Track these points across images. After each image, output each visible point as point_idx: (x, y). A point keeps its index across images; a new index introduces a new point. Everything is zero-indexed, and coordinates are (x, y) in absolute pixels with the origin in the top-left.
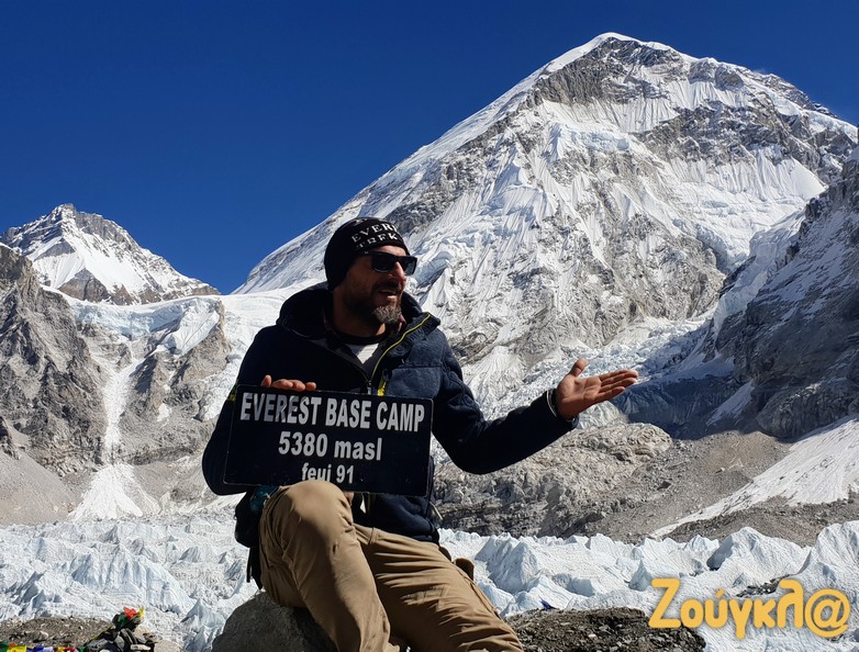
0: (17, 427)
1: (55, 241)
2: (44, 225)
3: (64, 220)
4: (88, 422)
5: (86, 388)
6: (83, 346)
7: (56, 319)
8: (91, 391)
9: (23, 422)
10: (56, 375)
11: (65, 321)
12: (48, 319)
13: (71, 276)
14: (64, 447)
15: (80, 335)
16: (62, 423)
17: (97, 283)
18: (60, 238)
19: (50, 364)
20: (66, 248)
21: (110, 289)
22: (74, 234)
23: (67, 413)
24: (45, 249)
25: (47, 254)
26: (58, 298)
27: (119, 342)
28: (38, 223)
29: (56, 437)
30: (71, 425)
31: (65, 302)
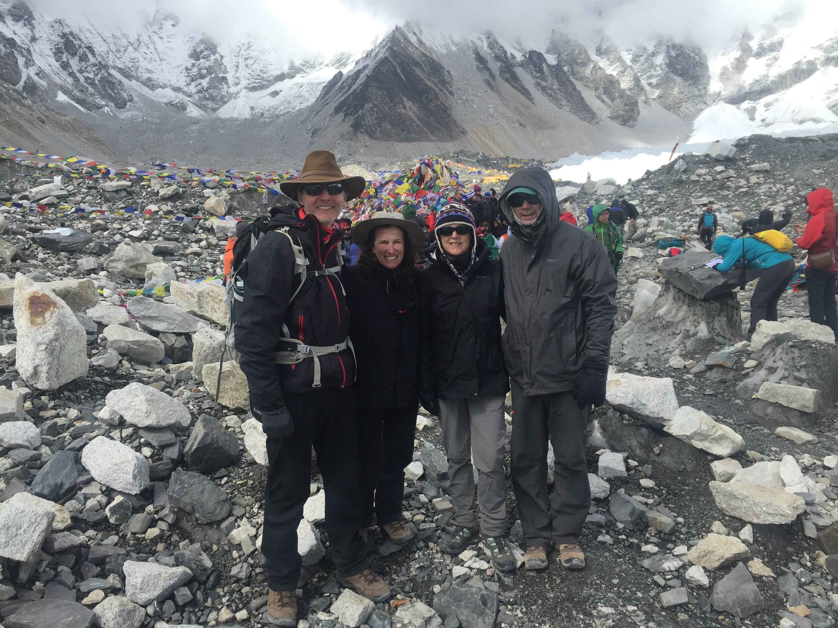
0: (650, 84)
4: (697, 77)
8: (699, 54)
9: (654, 81)
14: (681, 96)
16: (679, 80)
23: (683, 73)
30: (685, 80)
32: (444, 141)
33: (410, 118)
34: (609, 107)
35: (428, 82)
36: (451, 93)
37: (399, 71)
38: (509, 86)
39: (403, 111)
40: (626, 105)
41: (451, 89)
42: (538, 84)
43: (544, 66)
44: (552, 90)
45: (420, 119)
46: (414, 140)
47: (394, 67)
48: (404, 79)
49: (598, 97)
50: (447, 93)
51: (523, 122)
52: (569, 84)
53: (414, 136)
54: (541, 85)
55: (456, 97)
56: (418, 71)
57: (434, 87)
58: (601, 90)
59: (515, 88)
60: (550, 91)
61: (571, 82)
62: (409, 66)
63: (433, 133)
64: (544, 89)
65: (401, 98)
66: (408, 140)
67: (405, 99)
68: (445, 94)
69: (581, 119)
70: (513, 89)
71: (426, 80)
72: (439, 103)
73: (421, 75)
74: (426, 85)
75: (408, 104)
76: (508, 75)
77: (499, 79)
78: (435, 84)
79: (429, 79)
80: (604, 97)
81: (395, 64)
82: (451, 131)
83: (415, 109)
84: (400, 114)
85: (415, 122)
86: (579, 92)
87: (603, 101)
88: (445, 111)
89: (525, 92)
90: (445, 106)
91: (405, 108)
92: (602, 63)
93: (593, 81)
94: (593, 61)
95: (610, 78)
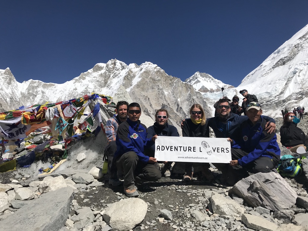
1: (196, 80)
2: (193, 77)
3: (198, 75)
5: (207, 112)
6: (206, 103)
7: (199, 97)
8: (209, 112)
11: (201, 98)
12: (197, 98)
13: (200, 87)
15: (205, 100)
17: (206, 88)
18: (197, 79)
20: (199, 81)
21: (209, 89)
22: (200, 78)
24: (194, 82)
25: (195, 83)
26: (199, 93)
27: (213, 101)
28: (192, 77)
31: (201, 93)
49: (178, 124)
58: (179, 122)
86: (172, 123)
92: (178, 114)
93: (176, 119)
94: (176, 113)
95: (181, 118)
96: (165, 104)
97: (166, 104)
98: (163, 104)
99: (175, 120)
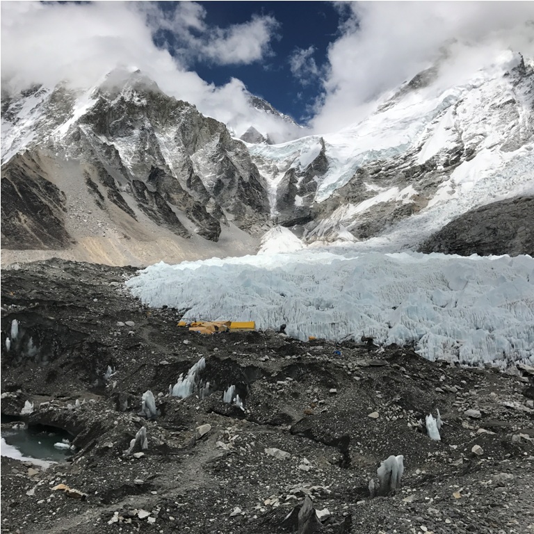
0: (228, 210)
4: (261, 206)
5: (258, 189)
6: (255, 168)
7: (240, 155)
8: (261, 191)
9: (230, 208)
10: (243, 183)
11: (246, 155)
12: (237, 155)
14: (250, 220)
15: (253, 162)
16: (248, 208)
17: (258, 133)
19: (241, 178)
21: (266, 137)
23: (251, 203)
26: (241, 143)
29: (246, 215)
30: (253, 209)
31: (244, 145)
32: (55, 249)
33: (25, 229)
34: (198, 225)
35: (43, 200)
36: (64, 210)
37: (17, 190)
38: (116, 206)
39: (18, 223)
40: (211, 225)
41: (64, 207)
42: (140, 206)
43: (146, 192)
44: (152, 211)
45: (34, 230)
46: (27, 248)
47: (13, 186)
48: (21, 196)
49: (189, 218)
50: (61, 210)
51: (127, 235)
52: (166, 207)
53: (27, 244)
54: (143, 206)
55: (69, 213)
56: (34, 191)
57: (49, 205)
58: (191, 213)
59: (121, 208)
60: (150, 212)
61: (167, 205)
62: (27, 186)
63: (45, 242)
64: (145, 210)
65: (17, 212)
66: (21, 248)
67: (20, 213)
68: (59, 210)
69: (175, 234)
70: (119, 208)
71: (41, 198)
72: (53, 217)
73: (37, 194)
74: (41, 202)
75: (23, 218)
76: (115, 198)
77: (107, 200)
78: (51, 202)
79: (44, 198)
80: (193, 218)
81: (14, 184)
82: (62, 241)
83: (29, 221)
84: (14, 226)
85: (28, 232)
87: (193, 221)
88: (58, 224)
89: (130, 212)
90: (58, 220)
91: (20, 221)
92: (191, 192)
93: (185, 206)
94: (184, 191)
95: (197, 204)
96: (157, 168)
97: (161, 168)
98: (153, 168)
99: (182, 208)
